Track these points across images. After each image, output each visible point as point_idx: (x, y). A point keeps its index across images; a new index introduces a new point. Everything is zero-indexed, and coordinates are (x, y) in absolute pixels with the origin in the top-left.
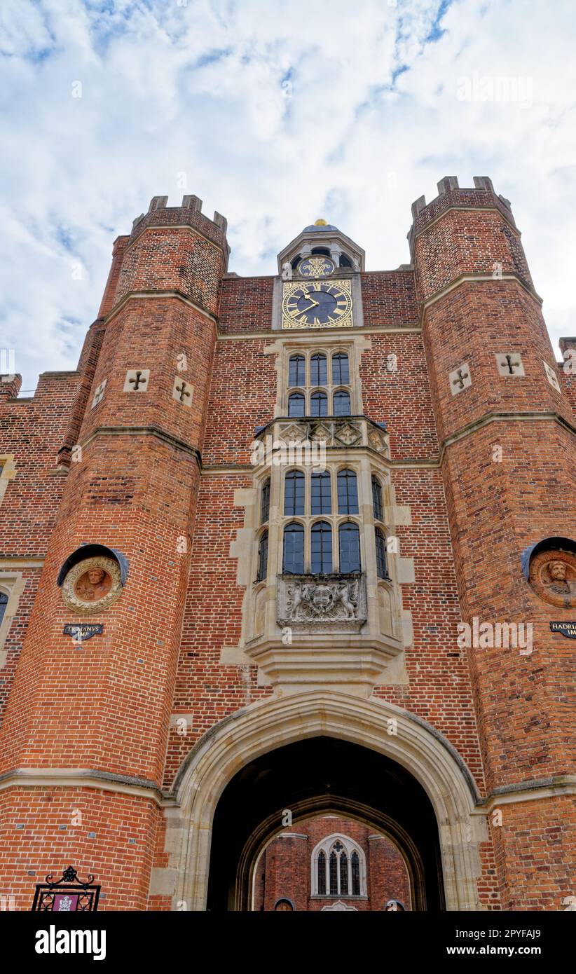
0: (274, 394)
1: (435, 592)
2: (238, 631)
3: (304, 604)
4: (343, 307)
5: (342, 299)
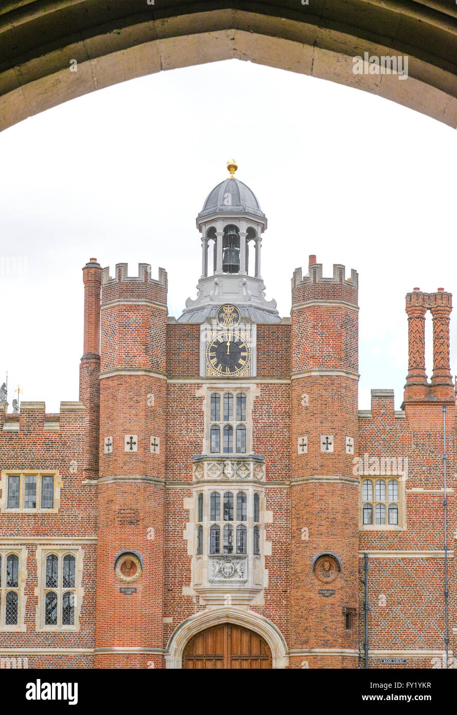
0: (202, 431)
1: (280, 560)
2: (190, 578)
3: (220, 571)
4: (244, 358)
5: (244, 350)
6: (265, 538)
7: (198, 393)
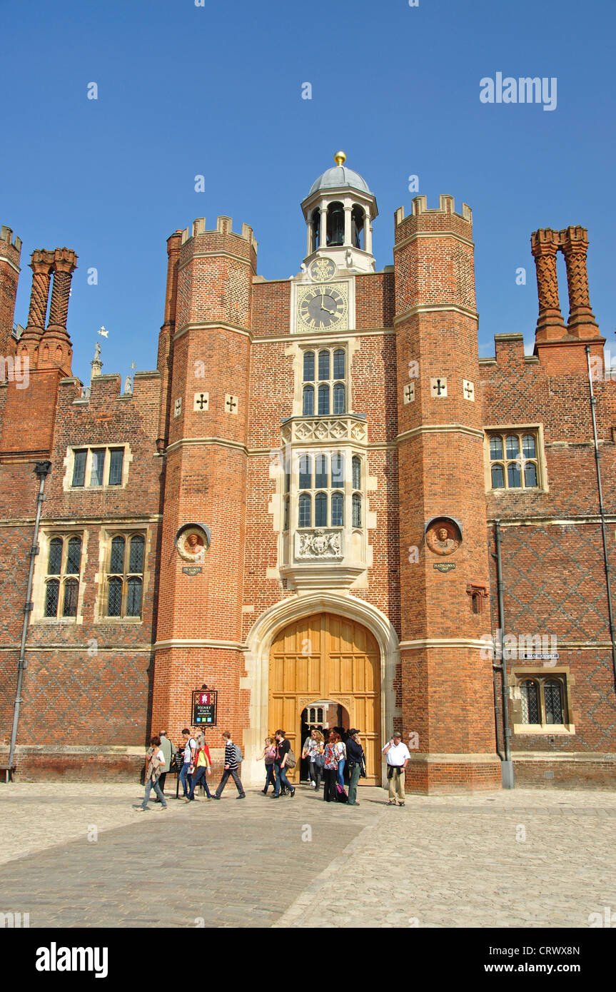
0: (293, 391)
1: (387, 534)
2: (276, 559)
4: (341, 311)
5: (341, 302)
6: (368, 507)
7: (287, 352)
